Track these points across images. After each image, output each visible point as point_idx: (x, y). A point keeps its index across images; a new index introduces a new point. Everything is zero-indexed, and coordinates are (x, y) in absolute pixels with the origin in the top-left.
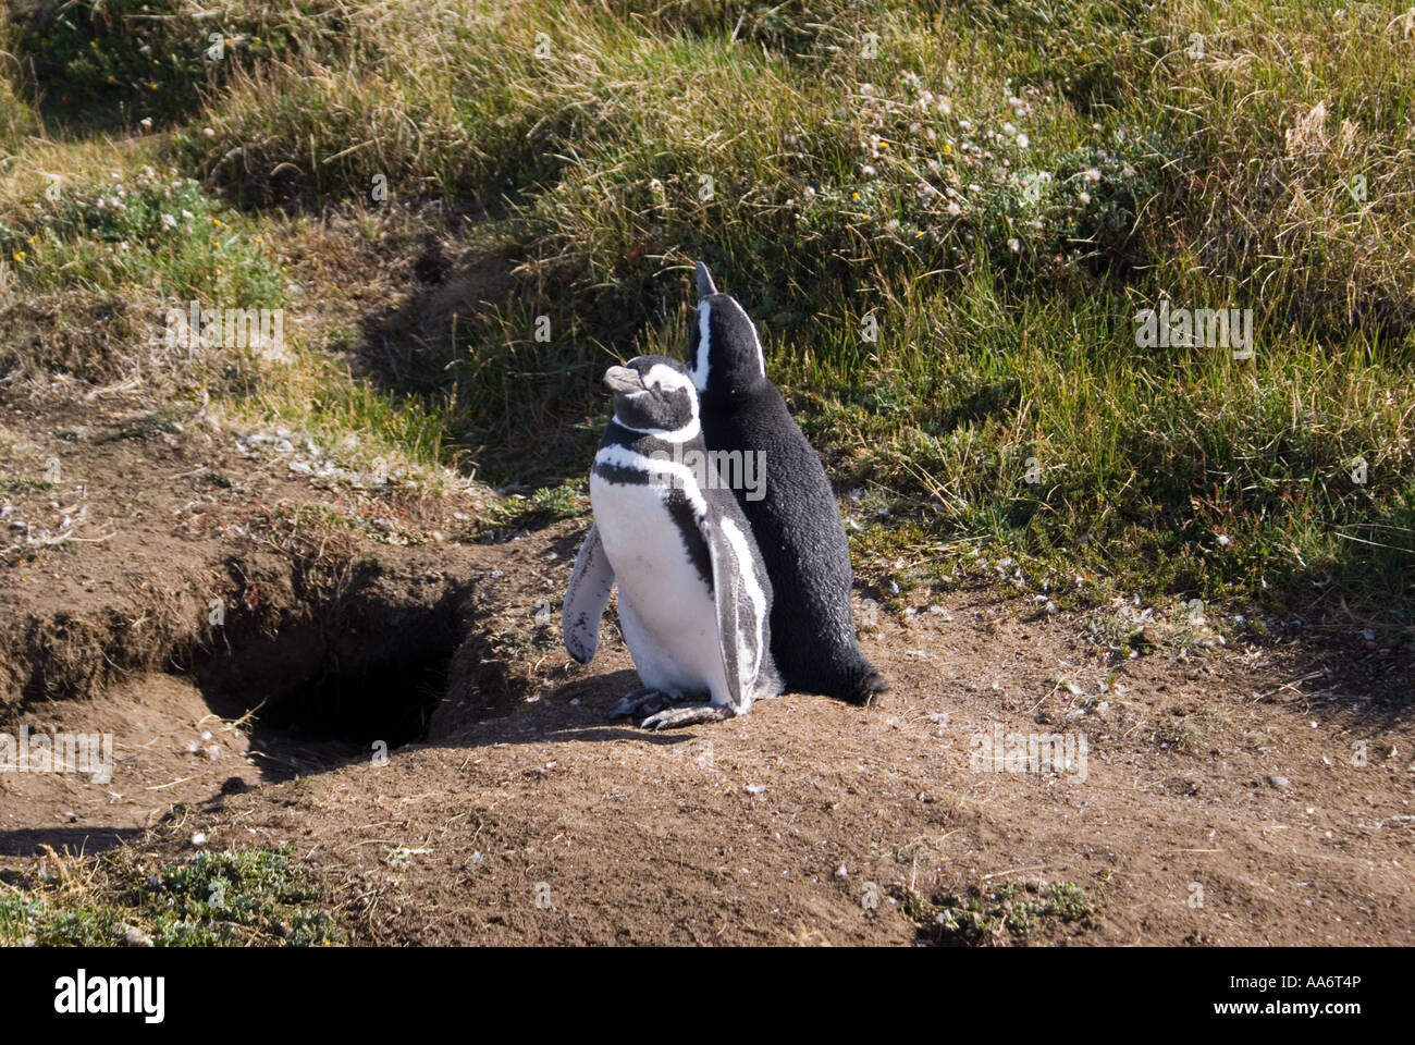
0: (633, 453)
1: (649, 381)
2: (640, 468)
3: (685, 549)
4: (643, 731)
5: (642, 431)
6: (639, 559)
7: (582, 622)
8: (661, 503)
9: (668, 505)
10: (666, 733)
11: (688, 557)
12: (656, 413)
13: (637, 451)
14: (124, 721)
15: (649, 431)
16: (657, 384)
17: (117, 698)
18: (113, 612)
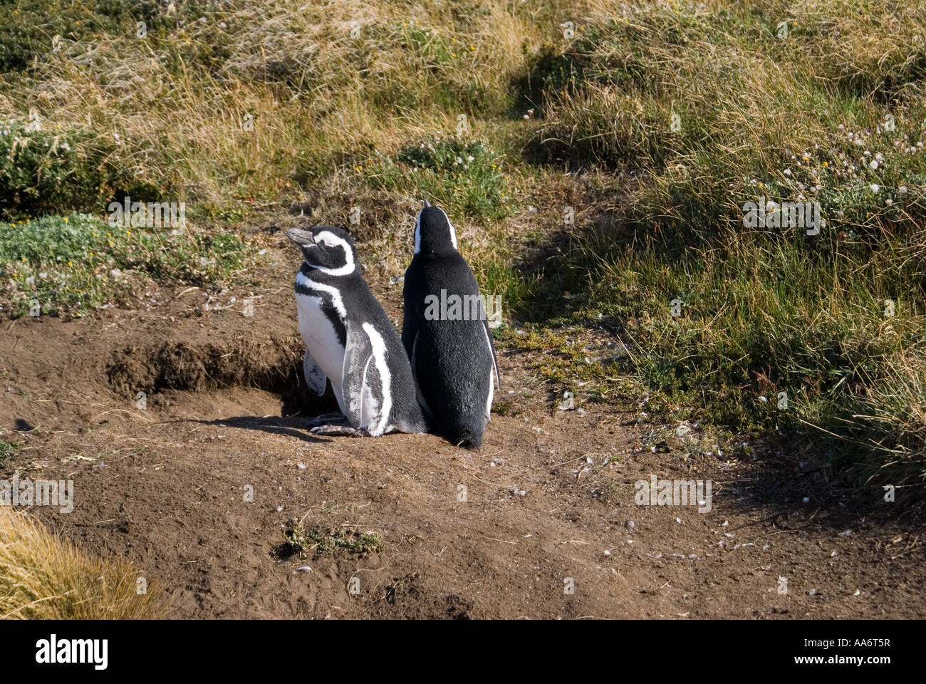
0: (306, 278)
1: (318, 239)
2: (309, 286)
3: (336, 335)
4: (310, 434)
5: (314, 267)
6: (312, 336)
7: (314, 371)
8: (319, 308)
9: (322, 309)
10: (321, 437)
11: (338, 340)
12: (321, 258)
13: (308, 277)
14: (212, 408)
15: (318, 267)
16: (322, 242)
17: (217, 397)
18: (212, 347)
